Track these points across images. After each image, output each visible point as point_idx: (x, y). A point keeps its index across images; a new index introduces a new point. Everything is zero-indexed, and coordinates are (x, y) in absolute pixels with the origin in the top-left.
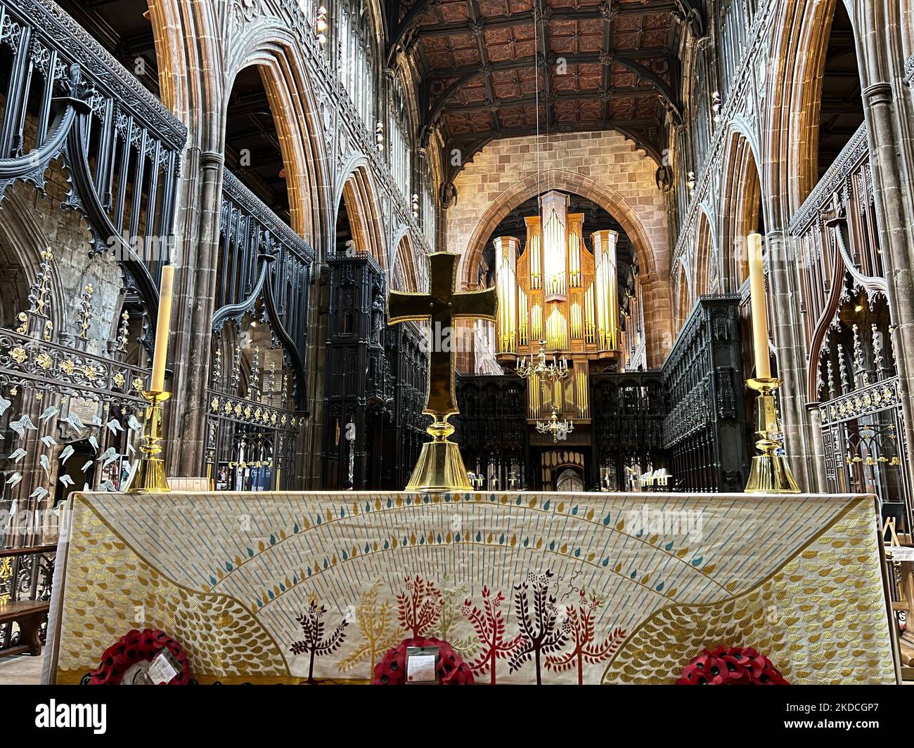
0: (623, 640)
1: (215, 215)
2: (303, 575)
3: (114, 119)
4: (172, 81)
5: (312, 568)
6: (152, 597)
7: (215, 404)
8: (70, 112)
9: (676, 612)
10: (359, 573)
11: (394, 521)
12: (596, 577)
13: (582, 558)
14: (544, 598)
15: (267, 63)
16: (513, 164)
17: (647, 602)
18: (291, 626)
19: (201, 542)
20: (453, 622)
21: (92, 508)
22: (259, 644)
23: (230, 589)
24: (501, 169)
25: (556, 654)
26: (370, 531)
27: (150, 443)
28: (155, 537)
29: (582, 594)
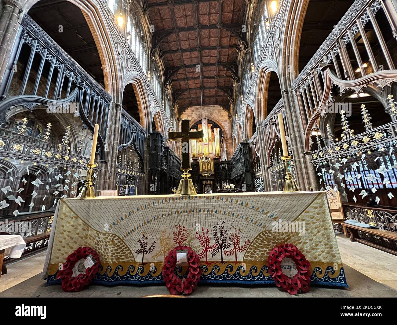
0: (250, 244)
1: (119, 120)
2: (140, 226)
3: (91, 92)
4: (108, 85)
5: (143, 223)
6: (87, 235)
7: (119, 170)
8: (77, 89)
9: (266, 233)
10: (159, 224)
11: (171, 206)
12: (239, 222)
13: (235, 216)
14: (223, 230)
15: (134, 83)
16: (195, 112)
17: (257, 230)
18: (136, 244)
19: (104, 215)
20: (192, 240)
21: (67, 204)
22: (124, 251)
23: (114, 231)
24: (192, 113)
25: (227, 250)
26: (163, 210)
27: (89, 182)
28: (88, 214)
29: (235, 229)
